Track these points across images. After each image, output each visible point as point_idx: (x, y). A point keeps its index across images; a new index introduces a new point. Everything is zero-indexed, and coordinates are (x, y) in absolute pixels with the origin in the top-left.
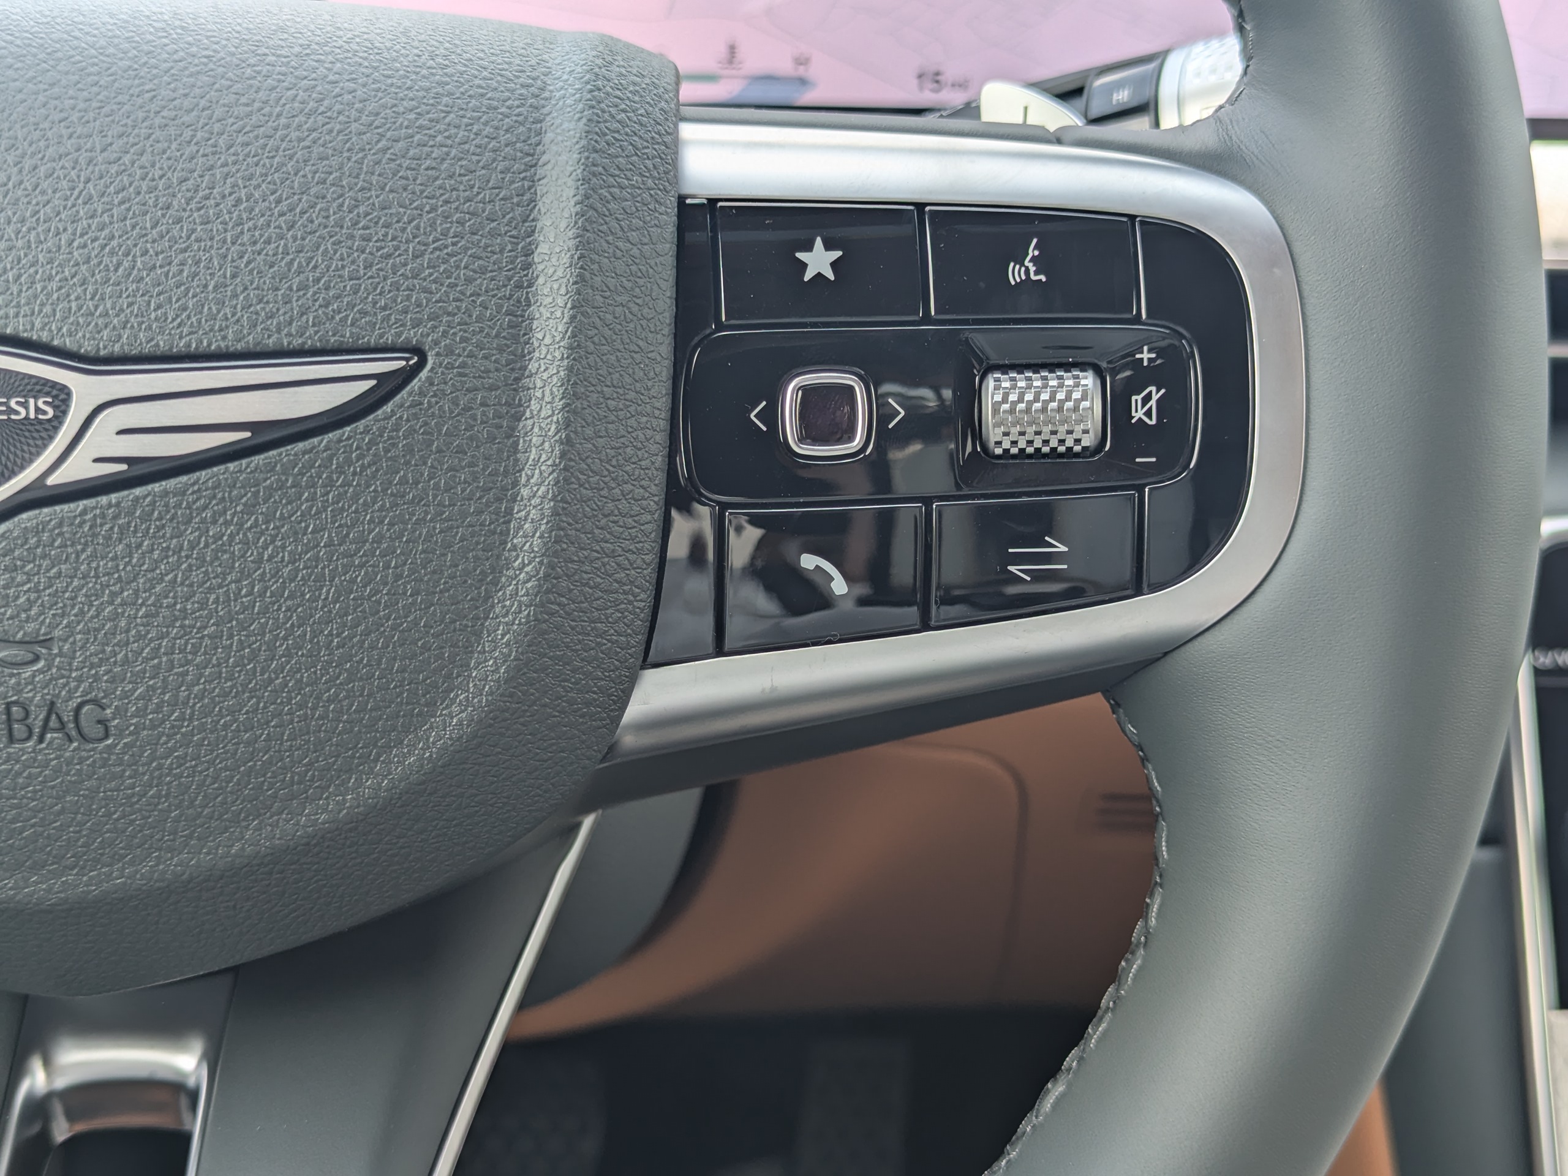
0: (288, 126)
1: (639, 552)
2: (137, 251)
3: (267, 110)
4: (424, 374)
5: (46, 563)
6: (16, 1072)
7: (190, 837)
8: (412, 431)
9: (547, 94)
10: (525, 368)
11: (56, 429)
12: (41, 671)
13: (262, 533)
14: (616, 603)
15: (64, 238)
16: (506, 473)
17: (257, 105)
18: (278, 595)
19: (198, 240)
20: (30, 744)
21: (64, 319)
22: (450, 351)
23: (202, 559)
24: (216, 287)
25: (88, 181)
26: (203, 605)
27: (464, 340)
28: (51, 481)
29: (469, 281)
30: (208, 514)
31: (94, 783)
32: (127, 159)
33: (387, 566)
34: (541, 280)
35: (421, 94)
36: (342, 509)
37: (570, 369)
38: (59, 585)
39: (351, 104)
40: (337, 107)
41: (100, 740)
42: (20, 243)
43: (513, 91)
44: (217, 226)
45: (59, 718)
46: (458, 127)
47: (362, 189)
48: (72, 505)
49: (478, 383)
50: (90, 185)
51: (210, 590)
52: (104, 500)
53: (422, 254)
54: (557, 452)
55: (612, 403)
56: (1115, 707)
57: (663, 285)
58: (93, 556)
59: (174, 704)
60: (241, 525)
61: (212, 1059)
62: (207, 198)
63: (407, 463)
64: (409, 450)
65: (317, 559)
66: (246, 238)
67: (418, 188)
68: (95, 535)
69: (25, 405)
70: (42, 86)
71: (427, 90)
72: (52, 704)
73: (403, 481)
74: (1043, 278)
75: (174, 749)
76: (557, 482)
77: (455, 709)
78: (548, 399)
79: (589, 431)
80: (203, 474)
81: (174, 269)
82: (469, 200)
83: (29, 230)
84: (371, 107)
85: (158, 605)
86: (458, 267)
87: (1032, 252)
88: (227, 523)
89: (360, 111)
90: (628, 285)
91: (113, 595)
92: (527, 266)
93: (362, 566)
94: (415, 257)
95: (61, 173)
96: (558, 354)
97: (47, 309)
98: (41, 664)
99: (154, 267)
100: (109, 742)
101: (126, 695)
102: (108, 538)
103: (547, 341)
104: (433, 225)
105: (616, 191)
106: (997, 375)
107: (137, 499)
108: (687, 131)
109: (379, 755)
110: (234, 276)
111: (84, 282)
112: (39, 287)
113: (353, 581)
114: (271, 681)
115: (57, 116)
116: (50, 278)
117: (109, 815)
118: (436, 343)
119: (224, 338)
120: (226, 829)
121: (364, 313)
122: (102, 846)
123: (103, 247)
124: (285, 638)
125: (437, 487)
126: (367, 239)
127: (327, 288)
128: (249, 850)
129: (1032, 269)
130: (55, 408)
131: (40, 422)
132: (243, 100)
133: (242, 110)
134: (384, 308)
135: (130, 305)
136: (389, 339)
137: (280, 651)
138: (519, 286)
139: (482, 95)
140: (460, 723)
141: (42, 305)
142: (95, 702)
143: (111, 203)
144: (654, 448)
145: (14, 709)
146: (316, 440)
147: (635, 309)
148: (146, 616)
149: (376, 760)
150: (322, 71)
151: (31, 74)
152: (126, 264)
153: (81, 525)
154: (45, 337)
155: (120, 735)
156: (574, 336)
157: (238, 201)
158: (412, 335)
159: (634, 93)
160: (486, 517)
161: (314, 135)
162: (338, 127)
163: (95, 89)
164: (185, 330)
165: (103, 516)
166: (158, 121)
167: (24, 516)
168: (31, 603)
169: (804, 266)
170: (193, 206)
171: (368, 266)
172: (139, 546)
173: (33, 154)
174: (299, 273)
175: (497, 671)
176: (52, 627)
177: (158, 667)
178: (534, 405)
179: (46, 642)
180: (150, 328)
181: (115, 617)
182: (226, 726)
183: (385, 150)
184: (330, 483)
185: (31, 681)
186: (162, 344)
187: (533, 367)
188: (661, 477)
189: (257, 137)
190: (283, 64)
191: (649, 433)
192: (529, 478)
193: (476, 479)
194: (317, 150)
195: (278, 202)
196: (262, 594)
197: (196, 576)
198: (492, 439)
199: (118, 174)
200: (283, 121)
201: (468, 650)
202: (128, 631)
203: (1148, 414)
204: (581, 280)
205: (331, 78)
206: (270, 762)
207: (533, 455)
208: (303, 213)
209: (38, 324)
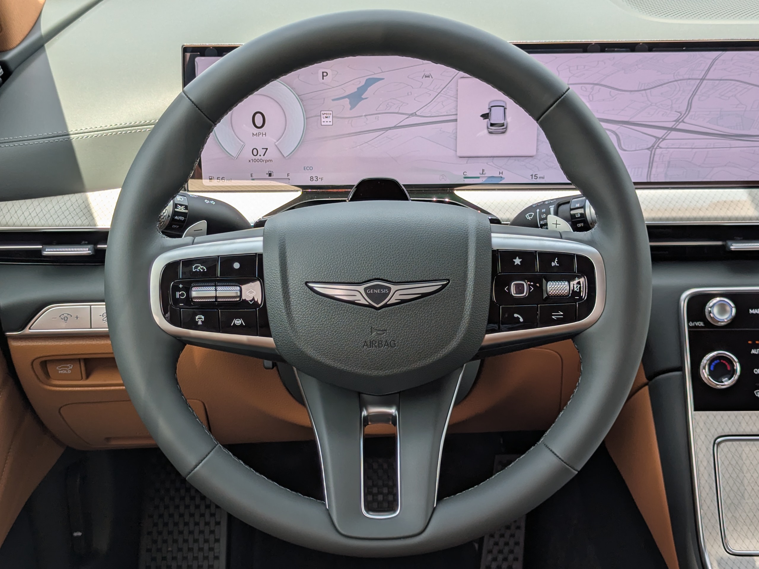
0: (425, 241)
1: (485, 314)
2: (402, 264)
3: (421, 238)
4: (450, 284)
5: (386, 317)
6: (361, 411)
7: (408, 364)
8: (447, 294)
9: (468, 232)
10: (466, 282)
11: (389, 294)
12: (385, 335)
13: (422, 312)
14: (482, 323)
15: (389, 262)
16: (463, 301)
17: (420, 237)
18: (425, 322)
19: (412, 262)
20: (382, 348)
21: (390, 276)
22: (454, 280)
23: (412, 316)
24: (415, 270)
25: (392, 251)
26: (412, 324)
27: (456, 278)
28: (388, 303)
29: (457, 267)
30: (414, 309)
31: (392, 354)
32: (399, 247)
33: (443, 317)
34: (469, 267)
35: (447, 233)
36: (436, 308)
37: (474, 283)
38: (388, 321)
39: (435, 236)
40: (433, 237)
41: (394, 347)
42: (382, 263)
43: (462, 231)
44: (415, 259)
45: (387, 343)
46: (454, 239)
47: (439, 252)
48: (391, 307)
49: (458, 285)
50: (393, 252)
51: (414, 322)
52: (396, 306)
53: (449, 263)
54: (472, 297)
55: (481, 288)
56: (574, 342)
57: (490, 266)
58: (394, 316)
59: (407, 341)
60: (419, 310)
61: (398, 410)
62: (413, 254)
63: (447, 299)
64: (447, 297)
65: (431, 316)
66: (420, 261)
67: (448, 251)
68: (395, 312)
69: (384, 290)
70: (383, 234)
71: (448, 232)
72: (386, 341)
73: (446, 303)
74: (558, 265)
75: (407, 349)
76: (472, 302)
77: (454, 342)
78: (470, 288)
79: (478, 293)
80: (413, 302)
81: (408, 267)
82: (456, 253)
83: (383, 260)
84: (439, 236)
85: (405, 324)
86: (455, 265)
87: (556, 260)
88: (417, 310)
89: (437, 237)
90: (484, 267)
91: (398, 322)
92: (467, 264)
93: (439, 317)
94: (448, 264)
95: (388, 250)
96: (472, 280)
97: (387, 274)
98: (385, 334)
99: (404, 267)
100: (396, 347)
101: (399, 340)
102: (397, 313)
103: (470, 278)
104: (450, 258)
105: (482, 250)
106: (550, 282)
107: (402, 306)
108: (493, 235)
109: (441, 350)
110: (418, 268)
111: (393, 269)
112: (385, 270)
113: (437, 320)
114: (423, 337)
115: (386, 240)
116: (387, 269)
117: (394, 360)
118: (452, 279)
119: (417, 279)
120: (414, 363)
121: (439, 274)
122: (393, 366)
123: (396, 263)
124: (426, 330)
125: (452, 303)
126: (440, 261)
127: (433, 270)
128: (418, 366)
129: (556, 263)
130: (389, 291)
131: (386, 293)
132: (417, 236)
133: (417, 238)
134: (443, 273)
135: (401, 273)
136: (444, 278)
137: (425, 332)
138: (465, 268)
139: (457, 233)
140: (455, 345)
141: (386, 273)
142: (394, 340)
143: (397, 255)
144: (488, 295)
145: (380, 342)
146: (432, 296)
147: (485, 271)
148: (403, 326)
149: (440, 351)
150: (430, 229)
151: (380, 232)
152: (400, 266)
153: (393, 310)
154: (387, 279)
155: (397, 347)
156: (475, 277)
157: (418, 255)
158: (448, 278)
159: (484, 231)
160: (460, 309)
161: (430, 242)
162: (434, 240)
163: (392, 234)
164: (410, 277)
165: (396, 309)
166: (403, 240)
167: (383, 309)
168: (384, 324)
169: (515, 262)
170: (411, 256)
171: (440, 266)
172: (402, 314)
173: (383, 247)
174: (429, 267)
175: (461, 335)
176: (387, 328)
177: (405, 335)
178: (468, 289)
179: (386, 330)
180: (404, 277)
181: (398, 326)
182: (415, 345)
183: (442, 244)
184: (434, 303)
185: (383, 337)
186: (406, 280)
187: (468, 282)
188: (489, 301)
189: (420, 243)
190: (423, 228)
191: (487, 293)
192: (467, 302)
193: (458, 302)
194: (431, 245)
195: (425, 254)
196: (422, 322)
197: (412, 319)
198: (461, 295)
199: (398, 250)
200: (424, 240)
201: (456, 332)
202: (400, 329)
203: (577, 289)
204: (476, 267)
205: (431, 231)
206: (422, 351)
207: (468, 297)
208: (429, 256)
209: (386, 276)
